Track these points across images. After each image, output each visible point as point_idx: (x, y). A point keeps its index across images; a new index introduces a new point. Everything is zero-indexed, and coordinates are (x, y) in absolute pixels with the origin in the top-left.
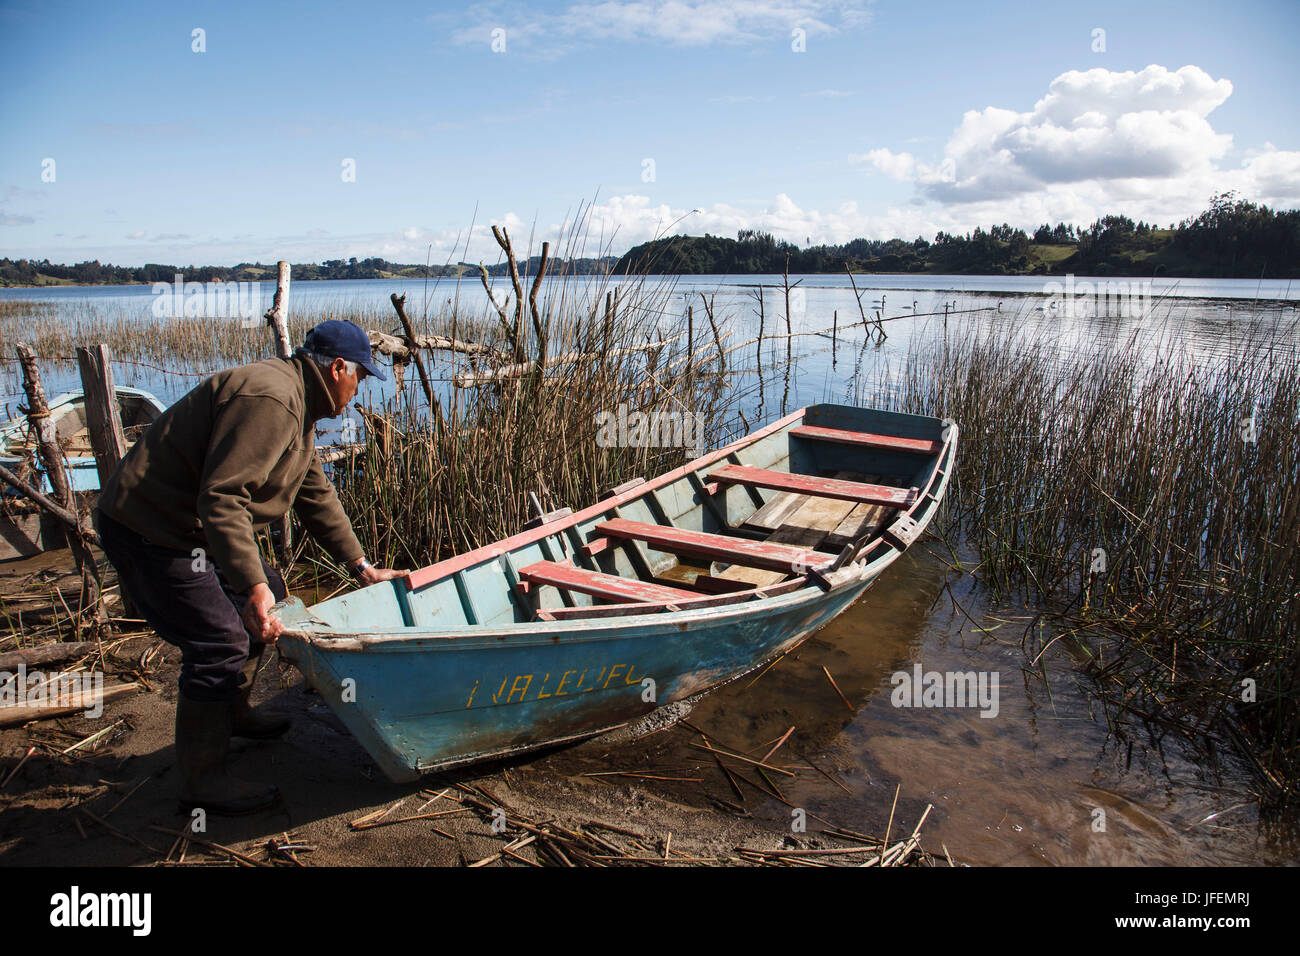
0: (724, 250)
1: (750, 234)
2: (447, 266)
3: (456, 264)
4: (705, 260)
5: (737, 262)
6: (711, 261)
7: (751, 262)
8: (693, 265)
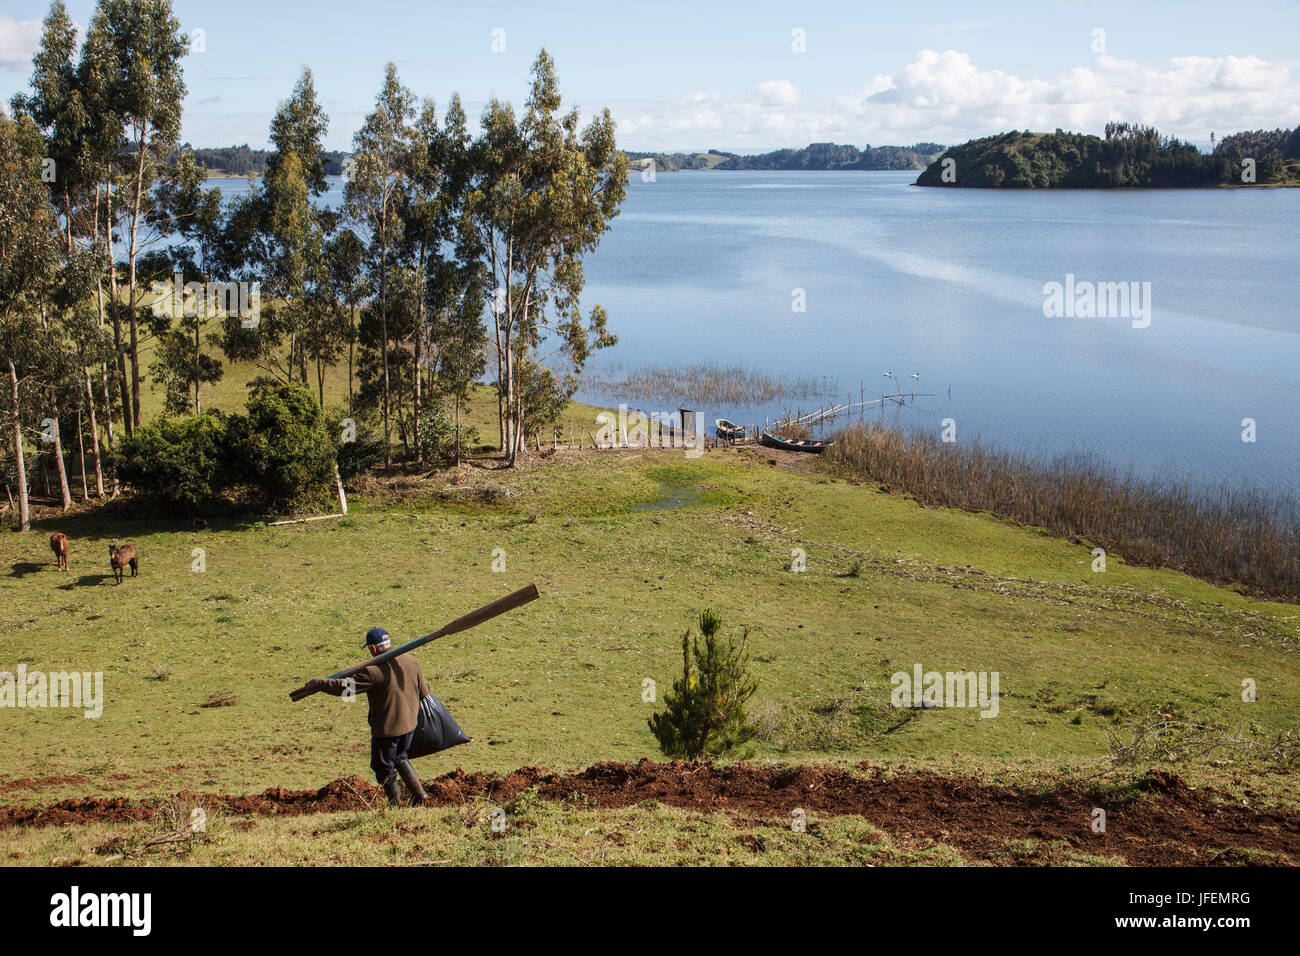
0: (1082, 153)
1: (1121, 129)
2: (694, 156)
3: (707, 152)
4: (1053, 167)
5: (1099, 170)
6: (1062, 168)
7: (1120, 170)
8: (1035, 175)
